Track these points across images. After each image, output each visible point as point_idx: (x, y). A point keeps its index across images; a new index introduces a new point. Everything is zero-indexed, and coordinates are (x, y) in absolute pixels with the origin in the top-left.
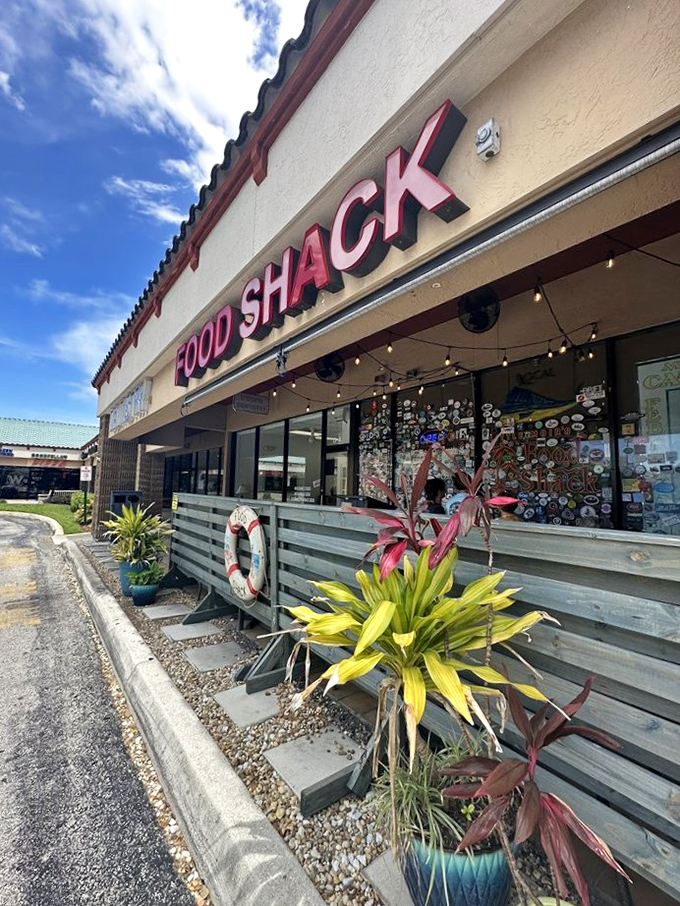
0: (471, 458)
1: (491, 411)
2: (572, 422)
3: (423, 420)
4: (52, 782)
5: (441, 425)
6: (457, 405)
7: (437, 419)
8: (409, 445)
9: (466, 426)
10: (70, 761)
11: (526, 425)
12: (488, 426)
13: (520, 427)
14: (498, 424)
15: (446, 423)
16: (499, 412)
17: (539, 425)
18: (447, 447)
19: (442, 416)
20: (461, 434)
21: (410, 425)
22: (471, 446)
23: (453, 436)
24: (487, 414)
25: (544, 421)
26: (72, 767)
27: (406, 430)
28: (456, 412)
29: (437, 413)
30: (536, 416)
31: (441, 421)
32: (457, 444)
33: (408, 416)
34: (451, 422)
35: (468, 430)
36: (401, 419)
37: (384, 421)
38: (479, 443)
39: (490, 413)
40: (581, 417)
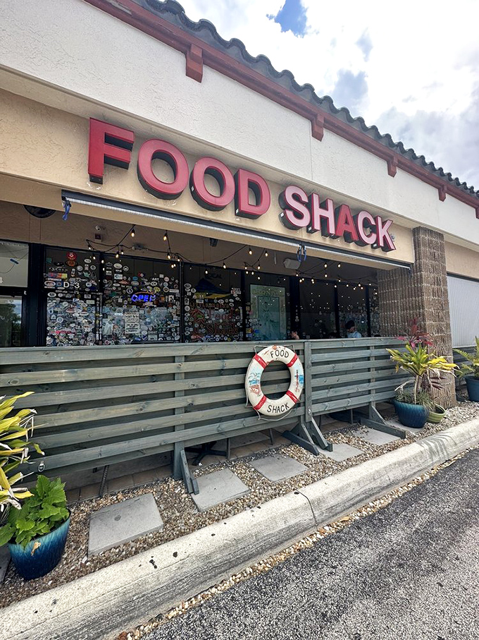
0: (177, 315)
1: (191, 288)
2: (229, 302)
3: (135, 283)
4: (435, 530)
5: (153, 291)
6: (167, 279)
7: (150, 285)
8: (120, 300)
9: (174, 294)
10: (414, 529)
11: (209, 299)
12: (188, 297)
13: (206, 300)
14: (194, 297)
15: (157, 290)
16: (195, 291)
17: (215, 301)
18: (158, 306)
19: (153, 284)
20: (170, 299)
21: (120, 284)
22: (177, 307)
23: (163, 299)
24: (188, 290)
25: (218, 299)
26: (417, 526)
27: (117, 287)
28: (166, 285)
29: (150, 280)
30: (215, 296)
31: (153, 287)
32: (166, 305)
33: (120, 277)
34: (162, 290)
35: (175, 297)
36: (111, 278)
37: (86, 274)
38: (183, 306)
39: (190, 290)
40: (233, 301)
